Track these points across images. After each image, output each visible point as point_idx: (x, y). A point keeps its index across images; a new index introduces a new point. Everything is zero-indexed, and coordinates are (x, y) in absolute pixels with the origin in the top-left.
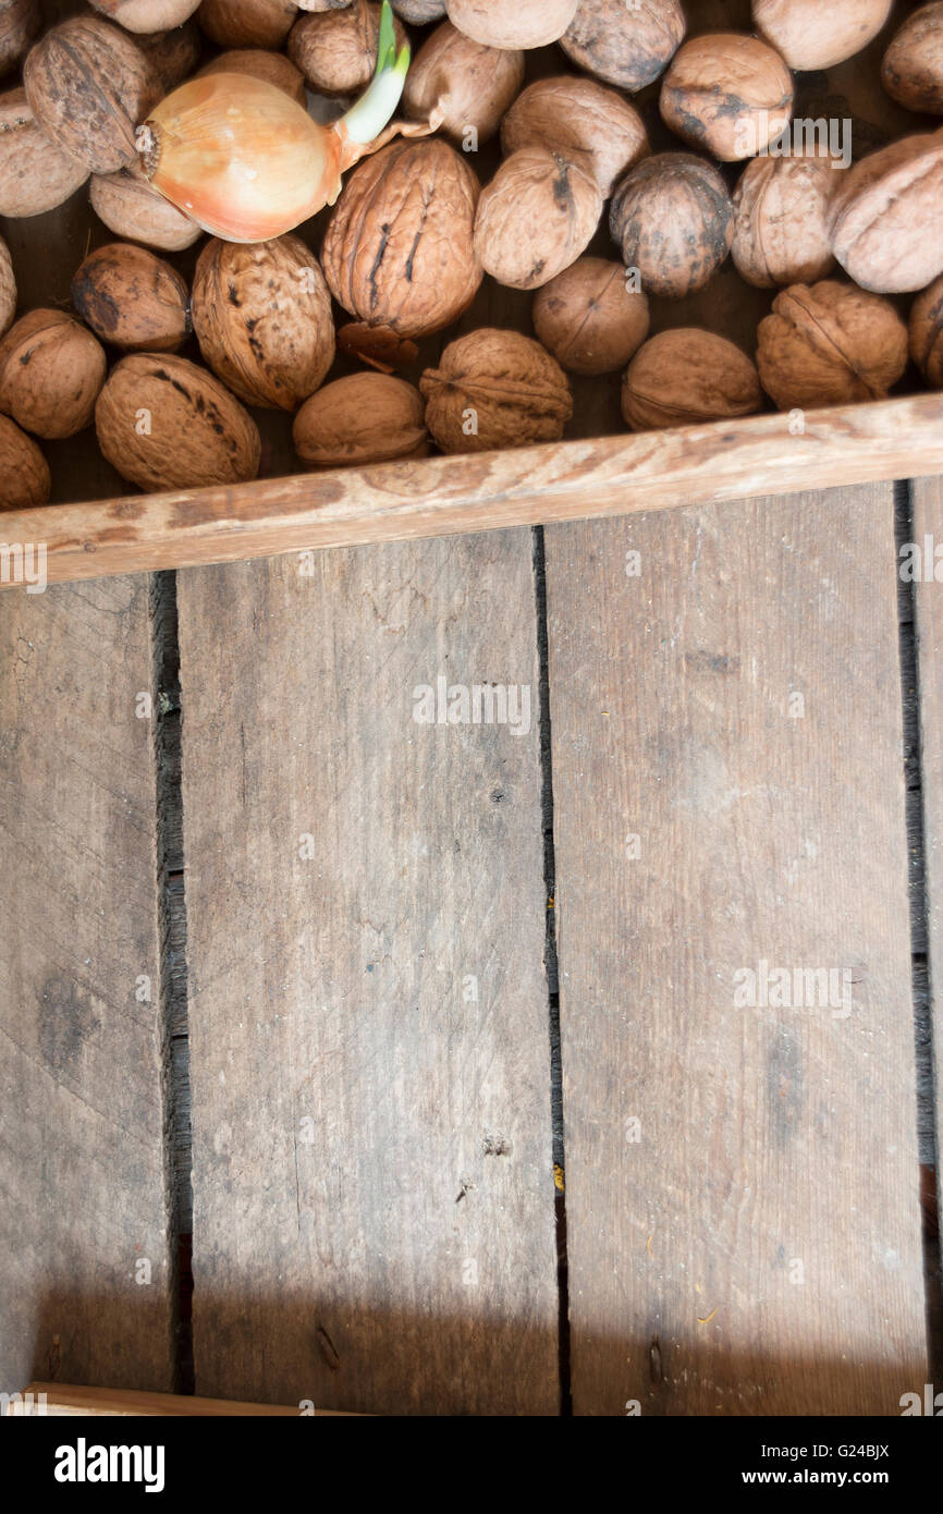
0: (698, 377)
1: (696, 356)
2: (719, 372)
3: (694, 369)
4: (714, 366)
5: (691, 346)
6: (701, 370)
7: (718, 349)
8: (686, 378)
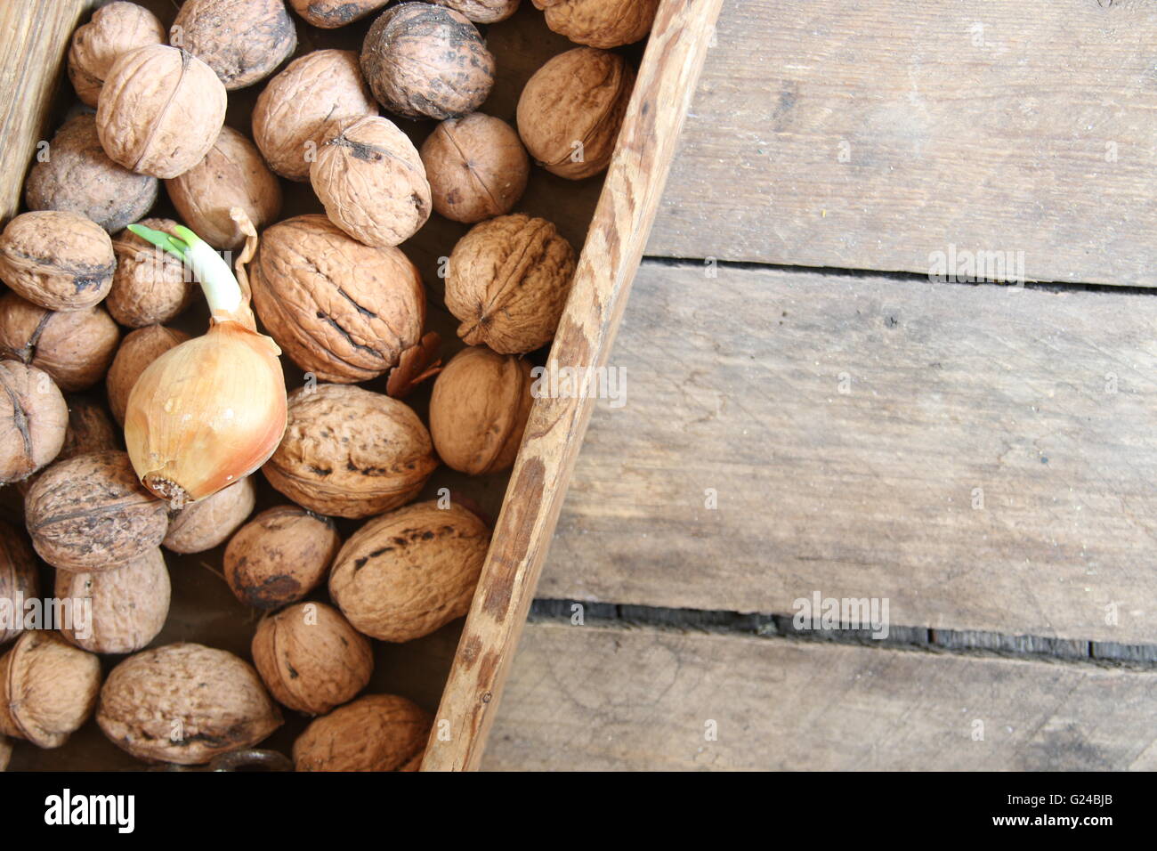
0: (571, 102)
1: (553, 96)
2: (575, 81)
3: (563, 103)
4: (568, 84)
5: (542, 95)
6: (567, 97)
7: (555, 74)
8: (568, 113)
